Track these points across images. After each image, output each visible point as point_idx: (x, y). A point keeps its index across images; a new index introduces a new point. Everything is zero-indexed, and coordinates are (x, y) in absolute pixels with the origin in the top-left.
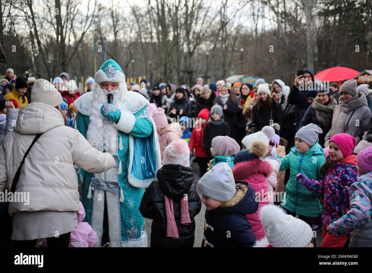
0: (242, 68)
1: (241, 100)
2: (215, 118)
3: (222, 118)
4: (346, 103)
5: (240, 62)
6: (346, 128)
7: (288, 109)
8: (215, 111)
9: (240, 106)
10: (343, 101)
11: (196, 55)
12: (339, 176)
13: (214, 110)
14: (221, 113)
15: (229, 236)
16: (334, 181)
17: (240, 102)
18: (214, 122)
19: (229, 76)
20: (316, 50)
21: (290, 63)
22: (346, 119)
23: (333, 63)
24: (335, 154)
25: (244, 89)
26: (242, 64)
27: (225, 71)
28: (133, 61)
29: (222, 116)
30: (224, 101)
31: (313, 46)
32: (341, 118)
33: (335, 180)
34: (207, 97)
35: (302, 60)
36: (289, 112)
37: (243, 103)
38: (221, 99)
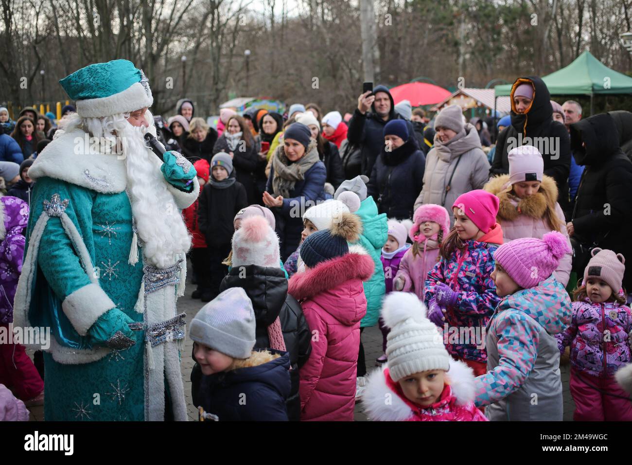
0: (247, 86)
1: (262, 142)
2: (218, 177)
3: (231, 176)
4: (446, 145)
5: (243, 74)
6: (449, 187)
7: (347, 157)
8: (219, 163)
9: (260, 154)
10: (440, 142)
11: (162, 61)
12: (478, 265)
13: (216, 162)
14: (230, 167)
15: (242, 401)
16: (468, 273)
17: (261, 145)
18: (217, 184)
19: (227, 99)
20: (377, 54)
21: (334, 76)
22: (447, 172)
23: (405, 76)
24: (463, 228)
25: (266, 122)
26: (248, 77)
27: (218, 91)
28: (42, 72)
29: (232, 172)
30: (232, 145)
31: (372, 48)
32: (439, 171)
33: (471, 271)
34: (201, 137)
35: (354, 71)
36: (349, 163)
37: (266, 148)
38: (228, 141)
